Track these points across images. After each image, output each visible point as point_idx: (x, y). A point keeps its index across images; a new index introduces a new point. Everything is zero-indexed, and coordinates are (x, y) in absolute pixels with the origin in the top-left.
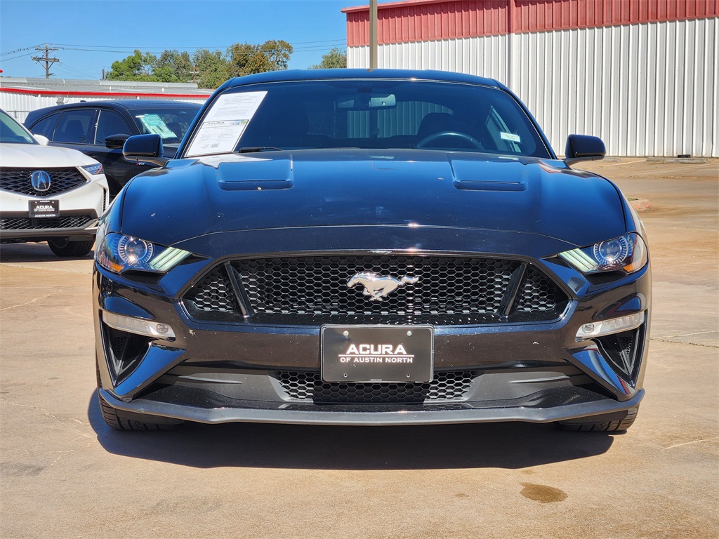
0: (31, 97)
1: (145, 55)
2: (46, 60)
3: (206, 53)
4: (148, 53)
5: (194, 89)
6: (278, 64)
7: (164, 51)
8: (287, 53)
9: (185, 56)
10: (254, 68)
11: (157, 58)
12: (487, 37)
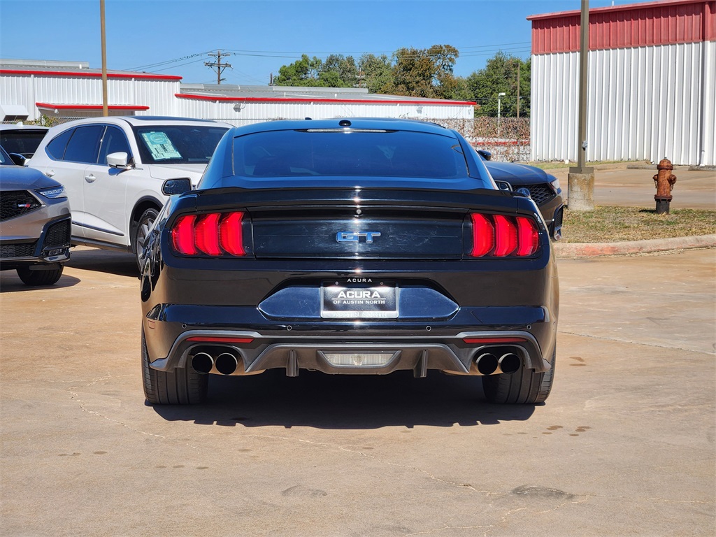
0: (209, 103)
1: (312, 60)
2: (219, 65)
3: (371, 57)
4: (315, 58)
5: (365, 94)
6: (443, 68)
7: (329, 55)
8: (453, 57)
9: (351, 61)
10: (420, 72)
11: (323, 63)
12: (679, 44)
